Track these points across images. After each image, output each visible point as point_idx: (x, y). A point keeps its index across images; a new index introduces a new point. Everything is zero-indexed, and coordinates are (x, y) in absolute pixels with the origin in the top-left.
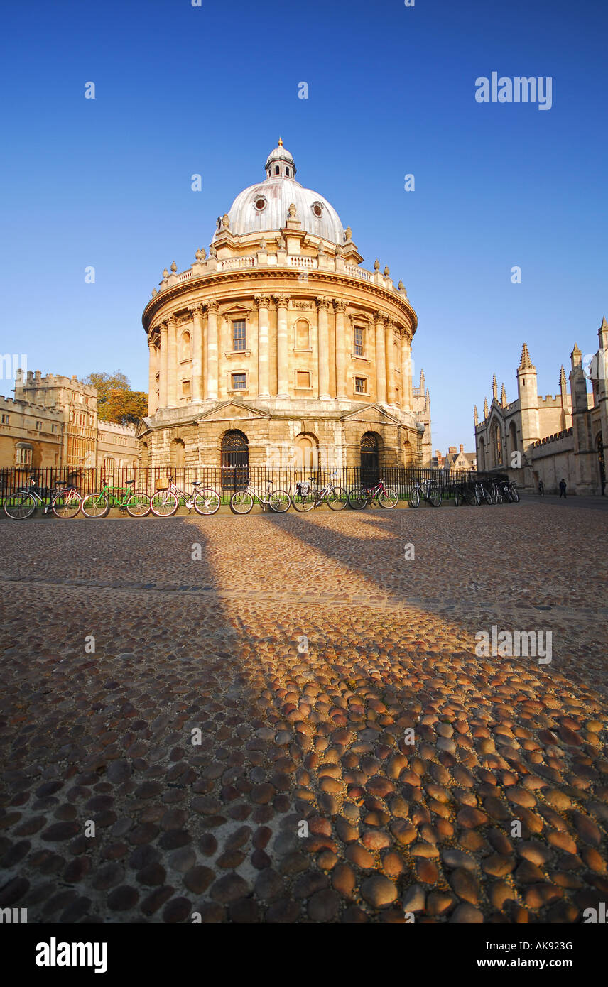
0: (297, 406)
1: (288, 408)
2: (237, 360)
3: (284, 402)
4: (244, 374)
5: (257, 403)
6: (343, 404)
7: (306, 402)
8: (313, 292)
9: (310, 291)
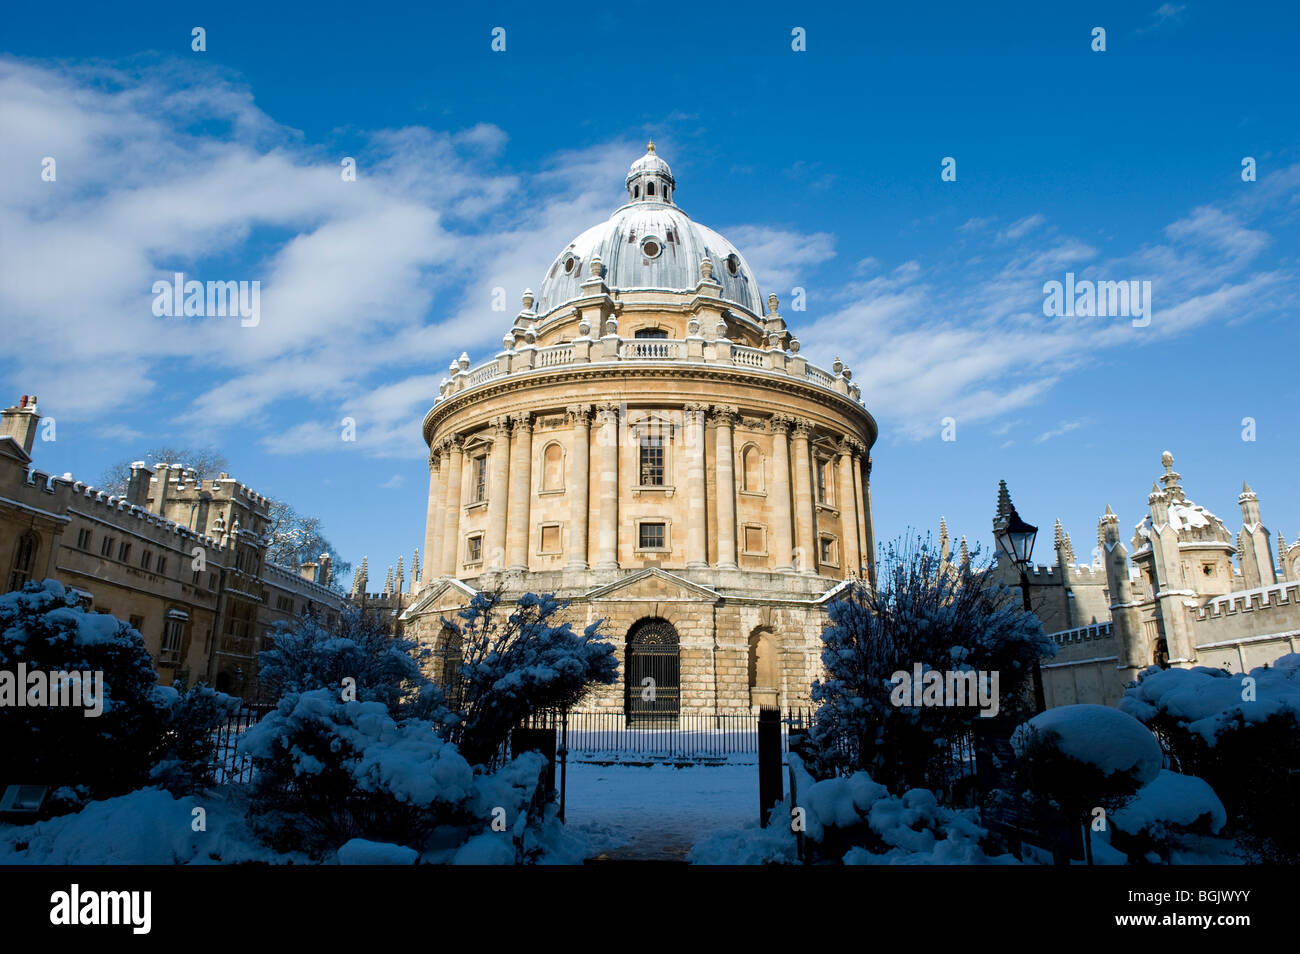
0: (753, 583)
1: (738, 586)
2: (651, 501)
3: (733, 575)
4: (664, 524)
5: (692, 574)
6: (814, 581)
7: (764, 576)
8: (770, 406)
9: (764, 405)
